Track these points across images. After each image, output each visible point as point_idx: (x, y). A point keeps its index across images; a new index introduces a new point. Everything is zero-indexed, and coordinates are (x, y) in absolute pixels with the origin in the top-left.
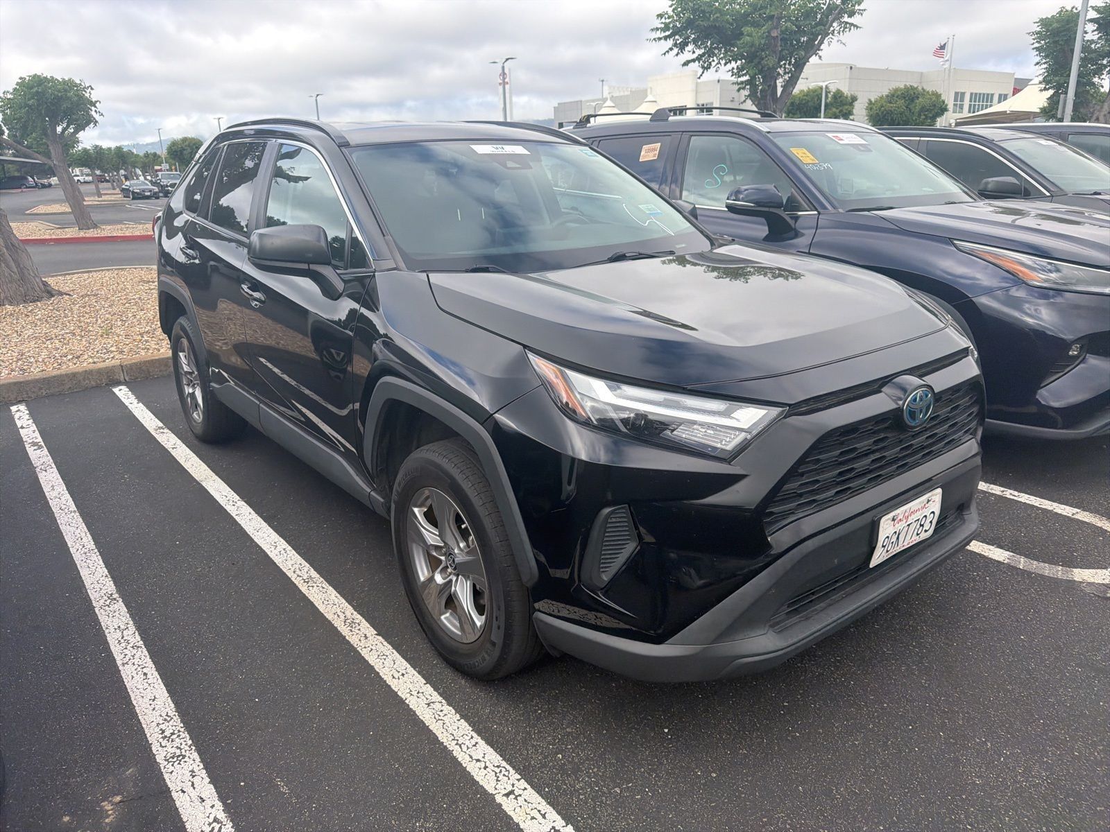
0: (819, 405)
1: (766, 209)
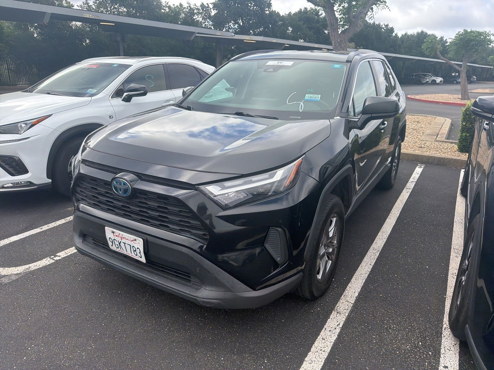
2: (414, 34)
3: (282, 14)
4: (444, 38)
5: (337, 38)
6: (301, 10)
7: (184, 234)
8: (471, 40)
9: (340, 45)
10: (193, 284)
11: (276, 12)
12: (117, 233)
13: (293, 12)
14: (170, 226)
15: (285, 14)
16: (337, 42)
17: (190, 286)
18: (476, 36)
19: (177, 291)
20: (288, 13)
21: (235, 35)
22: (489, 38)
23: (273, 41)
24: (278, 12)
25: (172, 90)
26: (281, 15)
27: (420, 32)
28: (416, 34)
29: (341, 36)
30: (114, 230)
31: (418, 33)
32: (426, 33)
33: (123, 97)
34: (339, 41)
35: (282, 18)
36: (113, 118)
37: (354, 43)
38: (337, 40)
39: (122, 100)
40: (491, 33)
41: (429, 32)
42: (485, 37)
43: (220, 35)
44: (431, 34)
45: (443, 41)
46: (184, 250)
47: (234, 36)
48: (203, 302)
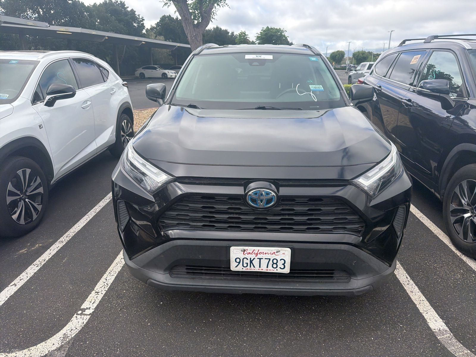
0: (197, 182)
1: (438, 94)
2: (211, 29)
3: (86, 4)
4: (234, 33)
5: (193, 32)
6: (106, 1)
7: (337, 231)
8: (273, 36)
9: (196, 38)
10: (337, 279)
11: (81, 3)
12: (250, 250)
13: (98, 4)
14: (321, 227)
15: (90, 5)
16: (193, 36)
17: (336, 282)
18: (276, 32)
19: (329, 291)
20: (93, 4)
21: (51, 26)
22: (284, 34)
23: (93, 33)
24: (82, 2)
25: (84, 88)
26: (87, 6)
27: (216, 28)
28: (213, 30)
29: (196, 30)
30: (246, 248)
31: (214, 28)
32: (221, 29)
33: (45, 101)
34: (194, 34)
35: (88, 9)
36: (42, 127)
37: (163, 36)
38: (193, 34)
39: (45, 105)
40: (285, 30)
41: (223, 28)
42: (281, 33)
43: (32, 25)
44: (225, 29)
45: (234, 36)
46: (343, 247)
47: (49, 26)
48: (358, 292)
